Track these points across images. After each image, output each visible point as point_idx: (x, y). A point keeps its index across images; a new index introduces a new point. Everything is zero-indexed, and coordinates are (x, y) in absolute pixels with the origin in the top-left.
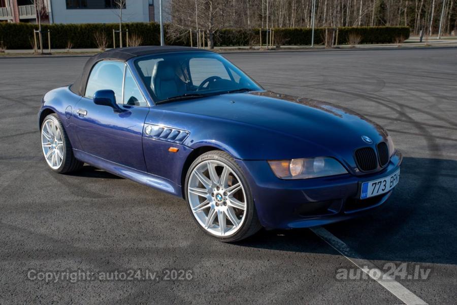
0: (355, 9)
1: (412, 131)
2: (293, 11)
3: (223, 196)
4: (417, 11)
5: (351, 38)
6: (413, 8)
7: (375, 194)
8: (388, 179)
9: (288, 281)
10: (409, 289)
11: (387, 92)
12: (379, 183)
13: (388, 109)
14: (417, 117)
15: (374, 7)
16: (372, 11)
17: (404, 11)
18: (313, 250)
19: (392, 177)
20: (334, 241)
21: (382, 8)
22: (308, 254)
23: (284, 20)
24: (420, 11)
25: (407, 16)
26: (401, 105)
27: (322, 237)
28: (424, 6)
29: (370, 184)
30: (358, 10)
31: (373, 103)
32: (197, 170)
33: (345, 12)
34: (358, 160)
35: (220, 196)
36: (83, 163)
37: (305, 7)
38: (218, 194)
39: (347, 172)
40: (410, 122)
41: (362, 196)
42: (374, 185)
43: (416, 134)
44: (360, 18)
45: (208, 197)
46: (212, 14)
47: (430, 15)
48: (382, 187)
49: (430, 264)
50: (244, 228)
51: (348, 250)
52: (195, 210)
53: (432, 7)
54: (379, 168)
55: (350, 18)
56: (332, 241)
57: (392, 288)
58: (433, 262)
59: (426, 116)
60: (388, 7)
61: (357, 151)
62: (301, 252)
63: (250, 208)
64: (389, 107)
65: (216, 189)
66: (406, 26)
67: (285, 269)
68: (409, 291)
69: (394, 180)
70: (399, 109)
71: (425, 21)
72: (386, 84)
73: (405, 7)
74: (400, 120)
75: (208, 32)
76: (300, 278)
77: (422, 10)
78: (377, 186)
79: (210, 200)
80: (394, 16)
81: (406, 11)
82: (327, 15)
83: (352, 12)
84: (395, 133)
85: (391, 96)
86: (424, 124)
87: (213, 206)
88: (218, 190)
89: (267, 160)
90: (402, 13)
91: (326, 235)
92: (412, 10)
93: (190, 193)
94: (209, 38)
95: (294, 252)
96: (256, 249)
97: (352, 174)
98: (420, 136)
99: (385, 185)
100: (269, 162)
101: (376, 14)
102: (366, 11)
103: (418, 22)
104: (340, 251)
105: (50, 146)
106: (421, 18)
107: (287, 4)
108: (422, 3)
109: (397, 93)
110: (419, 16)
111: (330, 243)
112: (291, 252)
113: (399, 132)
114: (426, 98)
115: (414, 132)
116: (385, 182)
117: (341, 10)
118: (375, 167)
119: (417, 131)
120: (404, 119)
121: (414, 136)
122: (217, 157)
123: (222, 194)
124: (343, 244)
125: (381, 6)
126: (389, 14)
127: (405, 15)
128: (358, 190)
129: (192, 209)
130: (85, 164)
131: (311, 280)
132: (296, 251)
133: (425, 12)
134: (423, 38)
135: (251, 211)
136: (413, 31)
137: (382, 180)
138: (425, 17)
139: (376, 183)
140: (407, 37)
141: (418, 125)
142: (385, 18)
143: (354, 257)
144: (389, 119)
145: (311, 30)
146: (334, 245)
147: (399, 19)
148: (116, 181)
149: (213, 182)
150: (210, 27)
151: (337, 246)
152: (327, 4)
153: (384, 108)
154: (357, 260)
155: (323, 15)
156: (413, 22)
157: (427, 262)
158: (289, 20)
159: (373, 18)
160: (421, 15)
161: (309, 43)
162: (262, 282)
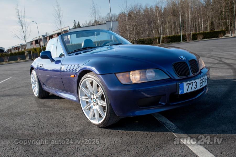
0: (200, 25)
1: (225, 67)
2: (173, 29)
3: (96, 100)
4: (228, 23)
5: (199, 36)
6: (226, 23)
7: (190, 91)
8: (198, 81)
9: (128, 151)
10: (212, 153)
11: (213, 53)
12: (191, 83)
13: (214, 60)
14: (228, 61)
15: (208, 24)
16: (208, 26)
17: (222, 24)
18: (153, 130)
19: (201, 80)
20: (168, 123)
21: (212, 24)
22: (148, 132)
23: (169, 33)
24: (229, 23)
25: (224, 26)
26: (220, 58)
27: (161, 122)
28: (231, 21)
29: (185, 84)
30: (202, 26)
31: (206, 58)
32: (82, 85)
33: (196, 27)
34: (176, 70)
35: (95, 100)
36: (49, 93)
37: (178, 27)
38: (94, 98)
39: (169, 78)
40: (225, 64)
41: (181, 92)
42: (188, 85)
43: (227, 68)
44: (203, 29)
45: (90, 101)
46: (135, 32)
47: (234, 25)
48: (194, 86)
49: (229, 134)
50: (107, 117)
51: (175, 128)
52: (84, 109)
53: (235, 21)
54: (191, 75)
55: (198, 29)
56: (166, 124)
57: (199, 153)
58: (232, 133)
59: (233, 61)
60: (215, 23)
61: (175, 64)
62: (144, 131)
63: (108, 105)
64: (214, 59)
65: (92, 95)
66: (224, 30)
67: (129, 143)
68: (212, 155)
69: (203, 82)
70: (219, 59)
71: (232, 28)
72: (213, 51)
73: (222, 22)
74: (219, 63)
75: (134, 40)
76: (137, 149)
77: (230, 23)
78: (191, 86)
79: (90, 103)
80: (218, 26)
81: (223, 24)
82: (188, 29)
83: (199, 27)
84: (215, 69)
85: (215, 55)
86: (232, 64)
87: (92, 106)
88: (93, 96)
89: (115, 73)
90: (222, 25)
91: (164, 120)
92: (226, 24)
93: (81, 100)
94: (135, 42)
95: (140, 132)
96: (117, 131)
97: (172, 79)
98: (229, 69)
99: (196, 85)
100: (117, 74)
101: (210, 27)
102: (205, 26)
103: (229, 28)
104: (170, 129)
105: (35, 85)
106: (230, 26)
107: (170, 27)
108: (230, 20)
109: (219, 53)
110: (229, 26)
111: (165, 125)
112: (138, 132)
113: (218, 68)
114: (233, 54)
115: (226, 67)
116: (196, 83)
117: (194, 26)
118: (189, 74)
119: (228, 67)
120: (221, 63)
121: (226, 69)
122: (89, 76)
123: (95, 98)
124: (173, 125)
125: (211, 23)
126: (216, 26)
127: (223, 26)
128: (177, 88)
129: (83, 109)
130: (50, 94)
131: (144, 149)
132: (141, 131)
133: (232, 24)
134: (232, 34)
135: (109, 107)
136: (227, 32)
137: (194, 81)
138: (232, 26)
139: (189, 84)
140: (225, 34)
141: (228, 65)
142: (214, 28)
143: (178, 133)
144: (213, 63)
145: (181, 35)
146: (167, 126)
147: (220, 28)
148: (60, 100)
149: (90, 91)
150: (135, 37)
151: (169, 127)
152: (188, 25)
153: (212, 59)
154: (179, 134)
155: (186, 30)
156: (227, 28)
157: (228, 133)
158: (172, 33)
159: (209, 28)
160: (230, 25)
161: (180, 41)
162: (110, 152)
